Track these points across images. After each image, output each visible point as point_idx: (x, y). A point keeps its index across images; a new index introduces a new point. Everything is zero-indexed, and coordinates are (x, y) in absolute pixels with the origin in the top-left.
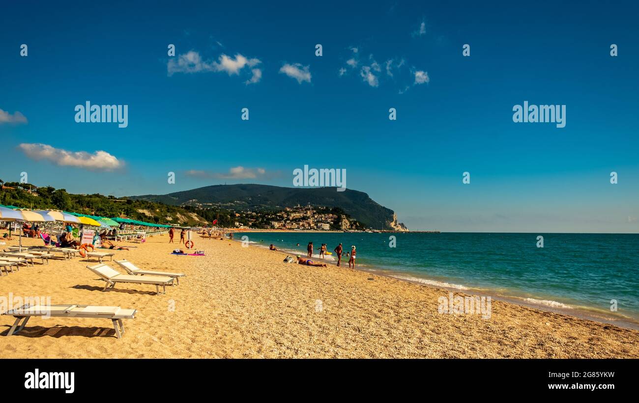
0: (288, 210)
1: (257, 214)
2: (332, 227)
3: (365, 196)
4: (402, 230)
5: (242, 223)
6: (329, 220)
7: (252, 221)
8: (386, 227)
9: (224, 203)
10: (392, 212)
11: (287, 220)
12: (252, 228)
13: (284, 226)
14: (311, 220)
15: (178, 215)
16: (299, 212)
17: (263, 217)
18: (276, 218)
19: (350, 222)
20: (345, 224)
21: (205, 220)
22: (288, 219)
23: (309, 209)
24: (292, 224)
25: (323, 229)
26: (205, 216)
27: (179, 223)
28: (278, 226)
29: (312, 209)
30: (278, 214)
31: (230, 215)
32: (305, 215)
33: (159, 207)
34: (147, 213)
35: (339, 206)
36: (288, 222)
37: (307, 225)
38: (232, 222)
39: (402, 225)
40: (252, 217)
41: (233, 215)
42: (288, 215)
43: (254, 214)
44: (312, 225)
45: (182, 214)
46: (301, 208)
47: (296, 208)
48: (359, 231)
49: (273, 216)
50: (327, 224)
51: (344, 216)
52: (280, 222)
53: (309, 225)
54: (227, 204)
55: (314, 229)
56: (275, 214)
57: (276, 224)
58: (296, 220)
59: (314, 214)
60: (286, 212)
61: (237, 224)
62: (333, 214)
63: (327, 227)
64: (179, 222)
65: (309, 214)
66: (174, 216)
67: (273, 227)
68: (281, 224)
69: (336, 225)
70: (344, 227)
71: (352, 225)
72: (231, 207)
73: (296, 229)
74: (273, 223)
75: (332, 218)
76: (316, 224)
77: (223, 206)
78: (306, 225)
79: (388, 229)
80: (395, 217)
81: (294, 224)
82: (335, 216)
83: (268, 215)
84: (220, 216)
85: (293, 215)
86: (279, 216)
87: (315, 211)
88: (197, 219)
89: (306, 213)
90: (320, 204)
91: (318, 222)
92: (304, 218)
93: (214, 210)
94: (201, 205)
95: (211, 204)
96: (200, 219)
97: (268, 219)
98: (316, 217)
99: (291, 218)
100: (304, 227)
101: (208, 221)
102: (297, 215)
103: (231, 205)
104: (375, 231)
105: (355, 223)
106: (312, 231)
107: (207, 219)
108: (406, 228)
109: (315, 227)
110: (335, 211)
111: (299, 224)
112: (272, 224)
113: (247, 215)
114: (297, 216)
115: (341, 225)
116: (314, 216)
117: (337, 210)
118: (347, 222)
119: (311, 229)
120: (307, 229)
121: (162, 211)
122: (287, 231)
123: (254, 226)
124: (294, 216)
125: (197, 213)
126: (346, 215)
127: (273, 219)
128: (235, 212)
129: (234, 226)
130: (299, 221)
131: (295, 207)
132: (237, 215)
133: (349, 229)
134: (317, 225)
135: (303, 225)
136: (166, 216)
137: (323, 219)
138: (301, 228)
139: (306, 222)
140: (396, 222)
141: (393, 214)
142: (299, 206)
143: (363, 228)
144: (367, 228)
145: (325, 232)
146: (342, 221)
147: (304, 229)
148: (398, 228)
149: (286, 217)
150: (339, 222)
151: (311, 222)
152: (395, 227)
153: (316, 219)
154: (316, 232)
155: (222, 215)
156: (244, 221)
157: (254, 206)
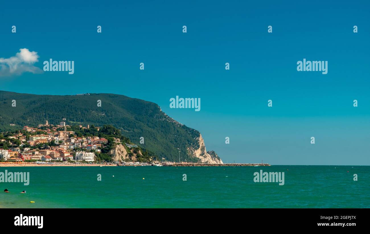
0: (29, 130)
2: (99, 158)
4: (212, 162)
6: (94, 147)
8: (185, 156)
10: (196, 134)
11: (24, 147)
13: (20, 156)
14: (64, 147)
16: (46, 134)
18: (7, 143)
19: (128, 149)
20: (120, 153)
23: (62, 129)
24: (33, 154)
25: (84, 161)
28: (9, 156)
29: (68, 129)
30: (11, 137)
32: (55, 138)
35: (112, 125)
36: (27, 149)
37: (59, 155)
39: (213, 154)
42: (28, 139)
44: (66, 155)
46: (51, 128)
47: (42, 128)
48: (142, 164)
49: (3, 140)
50: (91, 153)
51: (117, 140)
53: (62, 153)
55: (69, 161)
56: (6, 136)
57: (6, 154)
58: (41, 147)
59: (70, 136)
60: (25, 133)
62: (100, 137)
63: (90, 157)
65: (62, 136)
68: (14, 153)
69: (105, 154)
70: (117, 158)
71: (131, 155)
74: (3, 151)
75: (98, 143)
78: (57, 155)
79: (189, 160)
80: (201, 141)
81: (37, 153)
82: (104, 140)
85: (35, 138)
86: (12, 140)
87: (72, 132)
89: (57, 136)
90: (82, 121)
91: (77, 149)
92: (53, 144)
98: (73, 141)
100: (53, 158)
102: (43, 139)
104: (169, 163)
105: (136, 151)
106: (66, 164)
108: (219, 159)
109: (71, 158)
110: (105, 132)
111: (44, 153)
114: (41, 140)
115: (114, 155)
116: (69, 140)
117: (109, 130)
118: (123, 149)
119: (64, 160)
120: (57, 161)
122: (23, 165)
124: (37, 141)
126: (122, 138)
127: (2, 146)
130: (46, 148)
131: (40, 126)
133: (127, 160)
134: (74, 155)
137: (84, 144)
138: (48, 160)
139: (56, 150)
140: (203, 149)
141: (199, 136)
142: (47, 124)
143: (148, 158)
144: (154, 159)
145: (86, 165)
146: (115, 148)
147: (52, 161)
148: (206, 160)
149: (23, 142)
150: (110, 149)
151: (65, 149)
152: (201, 157)
153: (74, 144)
154: (72, 165)
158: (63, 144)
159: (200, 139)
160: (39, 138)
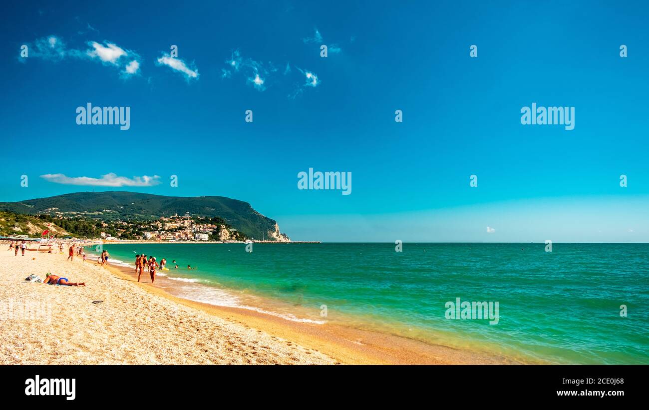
0: (164, 219)
1: (128, 223)
2: (211, 238)
3: (247, 205)
4: (284, 241)
5: (109, 233)
6: (208, 231)
7: (121, 232)
8: (267, 237)
9: (90, 212)
10: (274, 222)
11: (161, 230)
12: (121, 239)
13: (158, 236)
14: (188, 231)
15: (30, 225)
16: (176, 222)
17: (134, 227)
18: (150, 228)
19: (230, 232)
20: (225, 234)
21: (64, 230)
22: (163, 230)
23: (186, 219)
24: (167, 235)
25: (201, 240)
26: (64, 226)
28: (151, 236)
29: (190, 219)
30: (152, 224)
31: (96, 226)
32: (182, 225)
33: (5, 216)
35: (219, 216)
36: (163, 232)
37: (184, 236)
38: (98, 232)
39: (284, 235)
40: (122, 227)
41: (99, 225)
42: (163, 225)
44: (189, 236)
45: (35, 223)
46: (179, 218)
47: (173, 218)
48: (239, 242)
49: (147, 226)
50: (205, 235)
51: (223, 226)
52: (154, 233)
53: (186, 235)
54: (94, 213)
55: (191, 239)
56: (149, 224)
57: (149, 235)
58: (171, 230)
59: (192, 223)
60: (162, 222)
61: (103, 234)
62: (211, 224)
63: (206, 237)
64: (30, 233)
65: (187, 223)
66: (24, 226)
67: (145, 238)
68: (154, 235)
69: (215, 235)
70: (223, 238)
71: (232, 236)
72: (99, 216)
73: (171, 239)
74: (146, 233)
75: (211, 228)
76: (194, 234)
77: (90, 215)
78: (183, 236)
79: (269, 239)
80: (277, 227)
81: (170, 234)
82: (215, 226)
83: (141, 224)
84: (84, 226)
85: (169, 225)
86: (153, 226)
87: (193, 221)
88: (54, 230)
89: (183, 223)
90: (199, 214)
91: (196, 232)
92: (180, 229)
93: (77, 220)
94: (62, 213)
95: (75, 213)
96: (58, 230)
97: (140, 230)
98: (194, 227)
100: (181, 238)
101: (68, 232)
102: (174, 225)
103: (99, 214)
104: (256, 241)
105: (235, 233)
106: (189, 242)
107: (67, 229)
108: (288, 239)
109: (193, 238)
110: (215, 221)
111: (175, 235)
112: (144, 234)
113: (116, 225)
115: (221, 236)
116: (191, 226)
117: (217, 220)
118: (227, 232)
119: (188, 239)
120: (183, 240)
121: (8, 221)
122: (161, 242)
123: (124, 236)
124: (170, 227)
125: (55, 223)
126: (226, 225)
127: (146, 230)
128: (103, 222)
129: (100, 237)
130: (176, 231)
131: (172, 217)
132: (105, 225)
133: (229, 239)
134: (194, 236)
135: (179, 236)
136: (14, 226)
137: (201, 229)
138: (177, 239)
139: (183, 233)
140: (278, 232)
141: (275, 224)
142: (176, 215)
143: (243, 238)
144: (247, 239)
145: (203, 242)
146: (221, 232)
147: (180, 240)
148: (280, 239)
149: (161, 227)
150: (218, 232)
151: (189, 232)
152: (276, 237)
153: (194, 229)
154: (193, 242)
155: (87, 225)
156: (111, 231)
157: (125, 215)
158: (187, 229)
160: (171, 225)
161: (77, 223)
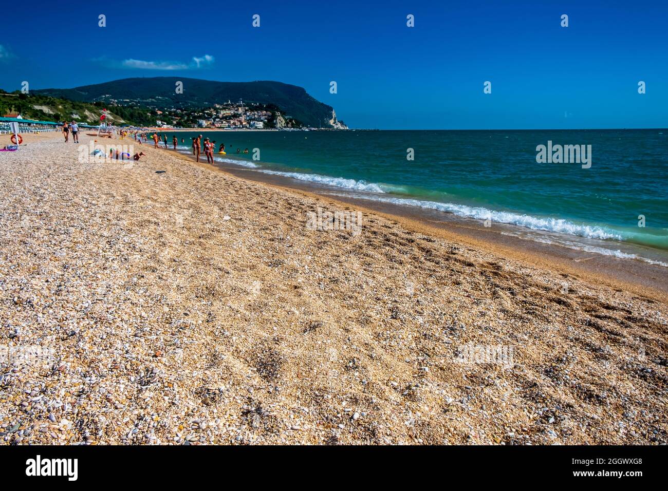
0: (217, 106)
1: (182, 111)
2: (266, 125)
3: (302, 91)
4: (341, 128)
5: (165, 121)
6: (263, 118)
7: (176, 119)
8: (324, 124)
9: (143, 99)
10: (330, 109)
11: (216, 118)
12: (177, 127)
13: (213, 124)
14: (243, 118)
15: (87, 113)
16: (229, 109)
17: (188, 115)
18: (204, 115)
19: (286, 120)
20: (280, 122)
21: (120, 118)
22: (218, 117)
23: (240, 106)
24: (222, 123)
25: (256, 128)
26: (120, 114)
27: (87, 122)
28: (206, 124)
29: (244, 106)
30: (206, 112)
31: (151, 113)
32: (236, 112)
33: (61, 103)
34: (46, 109)
35: (274, 103)
36: (218, 120)
37: (239, 123)
38: (153, 120)
39: (342, 123)
40: (176, 115)
41: (154, 113)
42: (217, 112)
43: (179, 111)
44: (244, 124)
45: (91, 110)
46: (232, 105)
47: (226, 105)
48: (295, 129)
49: (201, 114)
50: (260, 123)
51: (278, 113)
52: (209, 121)
53: (241, 123)
54: (148, 100)
55: (246, 127)
56: (203, 111)
57: (204, 123)
58: (226, 118)
59: (246, 111)
60: (216, 109)
61: (159, 122)
62: (266, 111)
63: (260, 125)
64: (88, 120)
65: (240, 110)
66: (81, 113)
67: (200, 126)
68: (209, 122)
69: (270, 123)
70: (279, 125)
71: (287, 123)
72: (152, 104)
73: (226, 127)
74: (201, 121)
75: (265, 115)
76: (248, 122)
77: (144, 102)
79: (326, 127)
81: (224, 122)
82: (269, 113)
83: (195, 112)
84: (139, 113)
85: (222, 112)
86: (207, 113)
87: (247, 108)
88: (111, 117)
89: (237, 110)
90: (253, 100)
91: (251, 119)
92: (235, 116)
93: (131, 107)
94: (116, 101)
95: (128, 100)
96: (115, 118)
97: (195, 117)
98: (248, 114)
99: (220, 116)
100: (235, 125)
101: (124, 119)
102: (227, 112)
103: (152, 102)
104: (313, 129)
105: (291, 120)
106: (244, 130)
107: (123, 117)
108: (346, 126)
109: (248, 126)
110: (269, 108)
111: (229, 122)
112: (199, 122)
113: (170, 113)
115: (276, 123)
116: (245, 114)
117: (271, 106)
118: (282, 119)
119: (243, 127)
120: (238, 128)
121: (65, 108)
122: (216, 130)
123: (179, 124)
124: (224, 114)
125: (111, 110)
126: (281, 112)
127: (200, 117)
128: (156, 109)
129: (156, 125)
130: (230, 119)
131: (225, 103)
132: (159, 112)
133: (285, 127)
134: (249, 123)
135: (234, 124)
136: (72, 114)
137: (256, 116)
138: (232, 127)
139: (237, 120)
140: (335, 119)
141: (332, 111)
142: (230, 102)
143: (299, 126)
144: (303, 126)
145: (259, 130)
146: (277, 119)
147: (235, 128)
148: (338, 126)
149: (215, 115)
150: (273, 120)
151: (243, 119)
153: (249, 116)
154: (249, 130)
155: (142, 112)
156: (167, 119)
157: (178, 102)
158: (242, 116)
159: (333, 112)
160: (225, 112)
161: (132, 111)
